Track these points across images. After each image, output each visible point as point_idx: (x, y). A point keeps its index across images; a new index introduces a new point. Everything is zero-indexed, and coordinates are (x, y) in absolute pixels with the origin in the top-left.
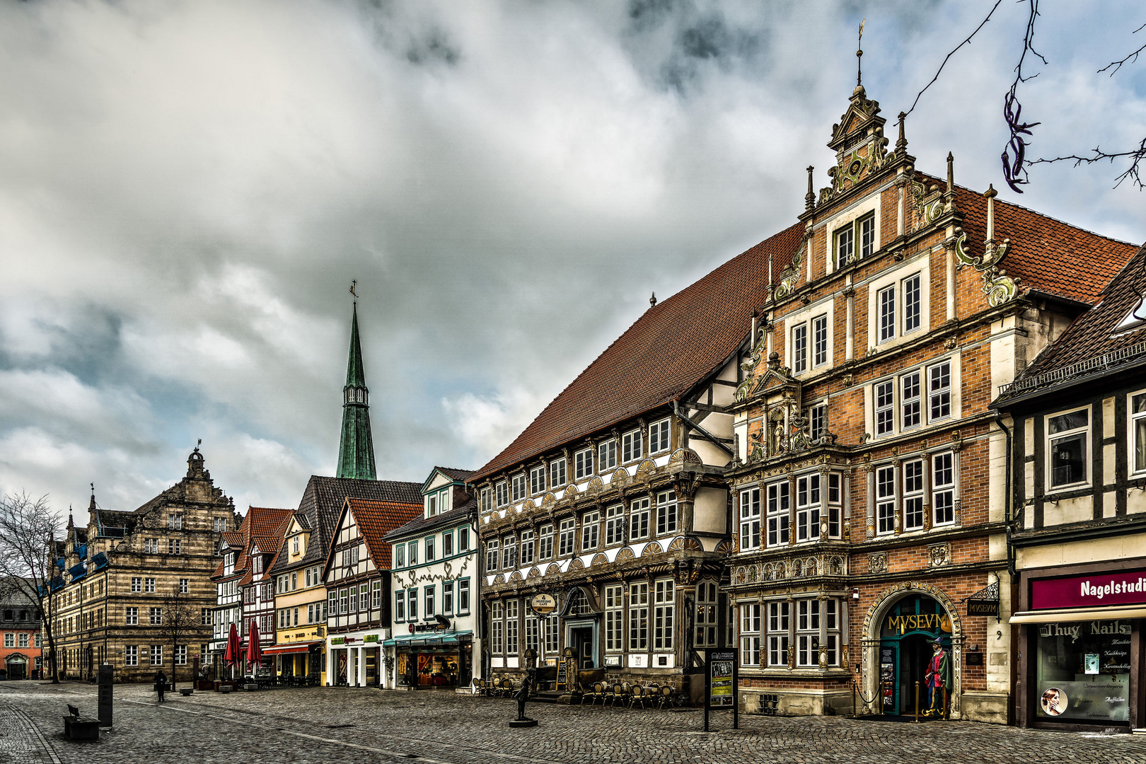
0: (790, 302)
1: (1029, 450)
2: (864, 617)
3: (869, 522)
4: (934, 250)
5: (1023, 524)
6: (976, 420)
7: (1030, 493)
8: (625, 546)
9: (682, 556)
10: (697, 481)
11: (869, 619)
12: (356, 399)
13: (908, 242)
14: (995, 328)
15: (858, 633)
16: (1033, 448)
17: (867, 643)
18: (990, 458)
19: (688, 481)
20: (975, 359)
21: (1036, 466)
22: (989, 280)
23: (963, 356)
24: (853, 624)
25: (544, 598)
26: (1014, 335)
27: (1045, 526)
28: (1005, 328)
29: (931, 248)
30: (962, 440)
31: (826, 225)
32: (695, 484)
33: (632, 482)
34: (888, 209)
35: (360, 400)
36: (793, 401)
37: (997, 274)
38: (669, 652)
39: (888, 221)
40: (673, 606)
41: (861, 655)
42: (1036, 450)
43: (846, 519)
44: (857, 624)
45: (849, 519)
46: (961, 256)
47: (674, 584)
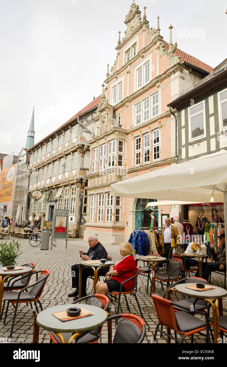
0: (112, 79)
1: (183, 124)
2: (129, 201)
3: (132, 161)
4: (154, 51)
5: (181, 157)
6: (166, 114)
7: (184, 143)
8: (64, 173)
9: (78, 177)
10: (85, 148)
11: (131, 202)
12: (31, 135)
13: (146, 50)
14: (173, 77)
15: (127, 208)
16: (184, 122)
17: (130, 212)
18: (171, 130)
19: (82, 148)
20: (166, 90)
21: (186, 130)
22: (170, 58)
23: (162, 90)
24: (126, 204)
25: (37, 192)
26: (178, 78)
27: (189, 157)
28: (175, 76)
29: (152, 51)
30: (162, 123)
31: (123, 50)
32: (84, 149)
33: (66, 149)
34: (140, 40)
35: (32, 135)
36: (109, 113)
37: (173, 56)
38: (73, 215)
39: (141, 44)
40: (76, 197)
41: (128, 218)
42: (185, 123)
43: (125, 160)
44: (127, 204)
45: (126, 159)
46: (161, 52)
47: (77, 188)
